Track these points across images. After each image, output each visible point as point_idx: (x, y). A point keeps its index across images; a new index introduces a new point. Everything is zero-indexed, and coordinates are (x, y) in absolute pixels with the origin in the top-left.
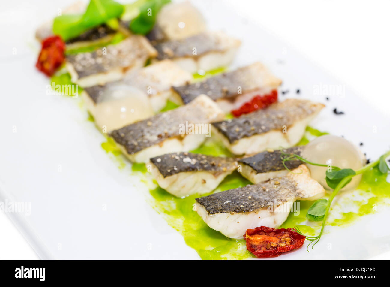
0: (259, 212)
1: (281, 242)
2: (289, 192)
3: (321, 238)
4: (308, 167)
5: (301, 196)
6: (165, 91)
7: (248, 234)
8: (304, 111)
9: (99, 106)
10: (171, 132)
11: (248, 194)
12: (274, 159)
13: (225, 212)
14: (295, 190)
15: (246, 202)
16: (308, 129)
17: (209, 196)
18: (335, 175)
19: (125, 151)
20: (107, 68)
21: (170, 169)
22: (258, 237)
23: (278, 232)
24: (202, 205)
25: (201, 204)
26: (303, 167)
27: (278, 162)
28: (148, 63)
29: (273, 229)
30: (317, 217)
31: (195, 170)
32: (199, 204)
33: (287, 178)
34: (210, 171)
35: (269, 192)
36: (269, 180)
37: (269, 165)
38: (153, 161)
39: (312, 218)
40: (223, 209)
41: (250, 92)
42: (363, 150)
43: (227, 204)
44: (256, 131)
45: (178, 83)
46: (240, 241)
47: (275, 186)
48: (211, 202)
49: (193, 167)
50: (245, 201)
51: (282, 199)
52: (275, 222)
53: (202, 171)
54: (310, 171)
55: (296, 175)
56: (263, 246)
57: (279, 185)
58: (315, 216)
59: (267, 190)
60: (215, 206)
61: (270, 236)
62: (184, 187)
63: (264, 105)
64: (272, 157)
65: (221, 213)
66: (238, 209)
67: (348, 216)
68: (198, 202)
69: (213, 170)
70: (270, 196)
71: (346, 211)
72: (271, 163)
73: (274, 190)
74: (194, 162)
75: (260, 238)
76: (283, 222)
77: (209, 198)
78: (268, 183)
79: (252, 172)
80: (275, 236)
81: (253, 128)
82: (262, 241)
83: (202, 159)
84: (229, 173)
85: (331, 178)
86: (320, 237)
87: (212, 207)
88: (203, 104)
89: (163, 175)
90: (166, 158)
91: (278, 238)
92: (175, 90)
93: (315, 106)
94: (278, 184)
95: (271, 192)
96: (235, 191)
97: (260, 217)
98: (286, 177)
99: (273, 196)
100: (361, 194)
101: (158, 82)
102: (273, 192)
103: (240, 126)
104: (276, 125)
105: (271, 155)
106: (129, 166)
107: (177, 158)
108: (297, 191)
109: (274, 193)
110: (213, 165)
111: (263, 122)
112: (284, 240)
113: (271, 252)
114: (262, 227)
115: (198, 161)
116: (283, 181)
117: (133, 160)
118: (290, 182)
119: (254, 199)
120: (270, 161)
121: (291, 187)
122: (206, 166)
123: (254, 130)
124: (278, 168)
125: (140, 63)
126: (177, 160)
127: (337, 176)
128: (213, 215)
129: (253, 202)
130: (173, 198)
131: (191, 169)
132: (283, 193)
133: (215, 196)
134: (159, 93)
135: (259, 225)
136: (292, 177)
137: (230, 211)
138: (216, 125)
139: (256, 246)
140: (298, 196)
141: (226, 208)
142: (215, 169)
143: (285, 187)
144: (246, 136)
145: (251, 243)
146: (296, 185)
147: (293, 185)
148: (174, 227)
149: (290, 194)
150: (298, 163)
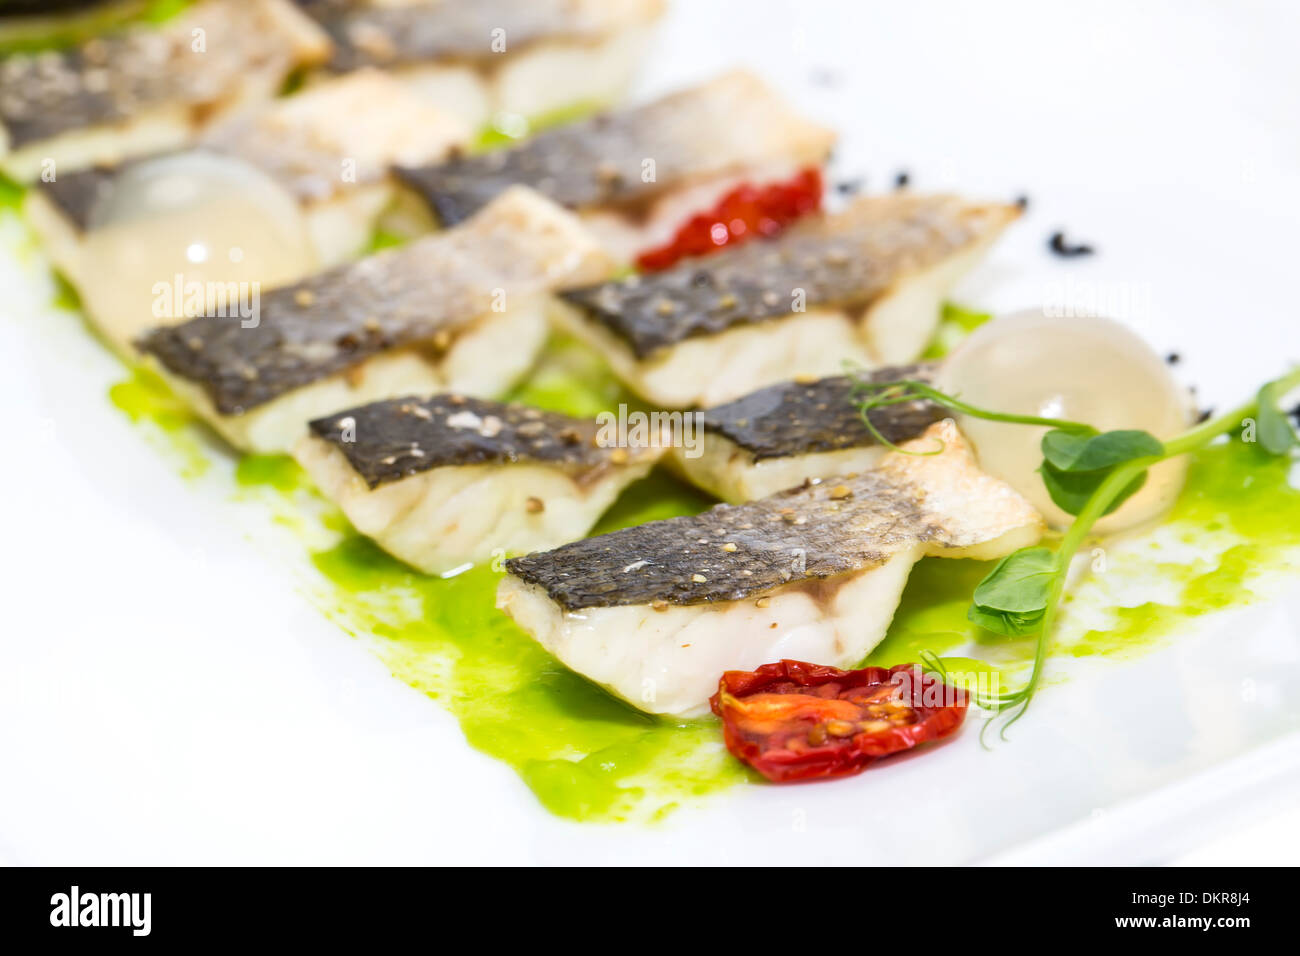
0: (772, 600)
1: (869, 717)
2: (894, 525)
3: (1032, 701)
4: (962, 433)
5: (942, 538)
6: (365, 183)
7: (729, 690)
8: (935, 235)
9: (96, 241)
10: (392, 327)
11: (723, 537)
12: (822, 406)
13: (631, 603)
14: (917, 516)
15: (716, 566)
16: (949, 313)
17: (559, 550)
18: (1076, 455)
19: (205, 408)
20: (125, 106)
21: (392, 452)
22: (773, 702)
23: (852, 682)
24: (533, 582)
25: (526, 579)
26: (946, 430)
27: (842, 417)
28: (295, 81)
29: (833, 670)
30: (1016, 615)
31: (499, 459)
32: (520, 582)
33: (882, 476)
34: (559, 463)
35: (808, 526)
36: (806, 485)
37: (801, 428)
38: (322, 429)
39: (995, 625)
40: (622, 590)
41: (707, 179)
42: (1181, 376)
43: (636, 573)
44: (742, 310)
45: (420, 150)
46: (693, 724)
47: (834, 505)
48: (571, 568)
49: (491, 446)
50: (710, 559)
51: (865, 550)
52: (838, 647)
53: (526, 463)
54: (973, 448)
55: (917, 462)
56: (792, 736)
57: (849, 502)
58: (1005, 613)
59: (801, 521)
60: (589, 582)
61: (820, 696)
62: (452, 528)
63: (767, 225)
64: (814, 401)
65: (614, 604)
66: (685, 589)
67: (1140, 619)
68: (516, 573)
69: (571, 459)
70: (812, 541)
71: (1132, 600)
72: (808, 422)
73: (827, 520)
74: (490, 427)
75: (778, 706)
76: (870, 647)
77: (560, 555)
78: (803, 497)
79: (733, 457)
80: (843, 695)
81: (729, 299)
82: (788, 717)
83: (525, 421)
84: (638, 472)
85: (1063, 466)
86: (1030, 697)
87: (573, 583)
88: (519, 221)
89: (366, 476)
90: (374, 416)
91: (854, 704)
92: (405, 180)
93: (978, 212)
94: (843, 499)
95: (818, 528)
96: (667, 528)
97: (774, 625)
98: (876, 471)
99: (828, 540)
100: (1187, 539)
101: (336, 153)
102: (823, 527)
103: (674, 295)
104: (820, 287)
105: (810, 393)
106: (222, 467)
107: (422, 413)
108: (926, 521)
109: (832, 528)
110: (571, 443)
111: (768, 280)
112: (881, 712)
113: (827, 757)
114: (784, 665)
115: (508, 428)
116: (863, 486)
117: (239, 441)
118: (895, 488)
119: (748, 552)
120: (805, 412)
121: (900, 504)
122: (540, 444)
123: (730, 308)
124: (843, 439)
125: (260, 85)
126: (420, 420)
127: (1088, 456)
128: (580, 616)
129: (743, 564)
130: (408, 579)
131: (481, 454)
132: (867, 529)
133: (585, 548)
134: (340, 193)
135: (773, 658)
136: (900, 469)
137: (651, 599)
138: (578, 298)
139: (762, 738)
140: (929, 536)
141: (632, 586)
142: (579, 455)
143: (875, 507)
144: (698, 332)
145: (743, 724)
146: (920, 501)
147: (910, 500)
148: (415, 685)
149: (896, 530)
150: (923, 420)
